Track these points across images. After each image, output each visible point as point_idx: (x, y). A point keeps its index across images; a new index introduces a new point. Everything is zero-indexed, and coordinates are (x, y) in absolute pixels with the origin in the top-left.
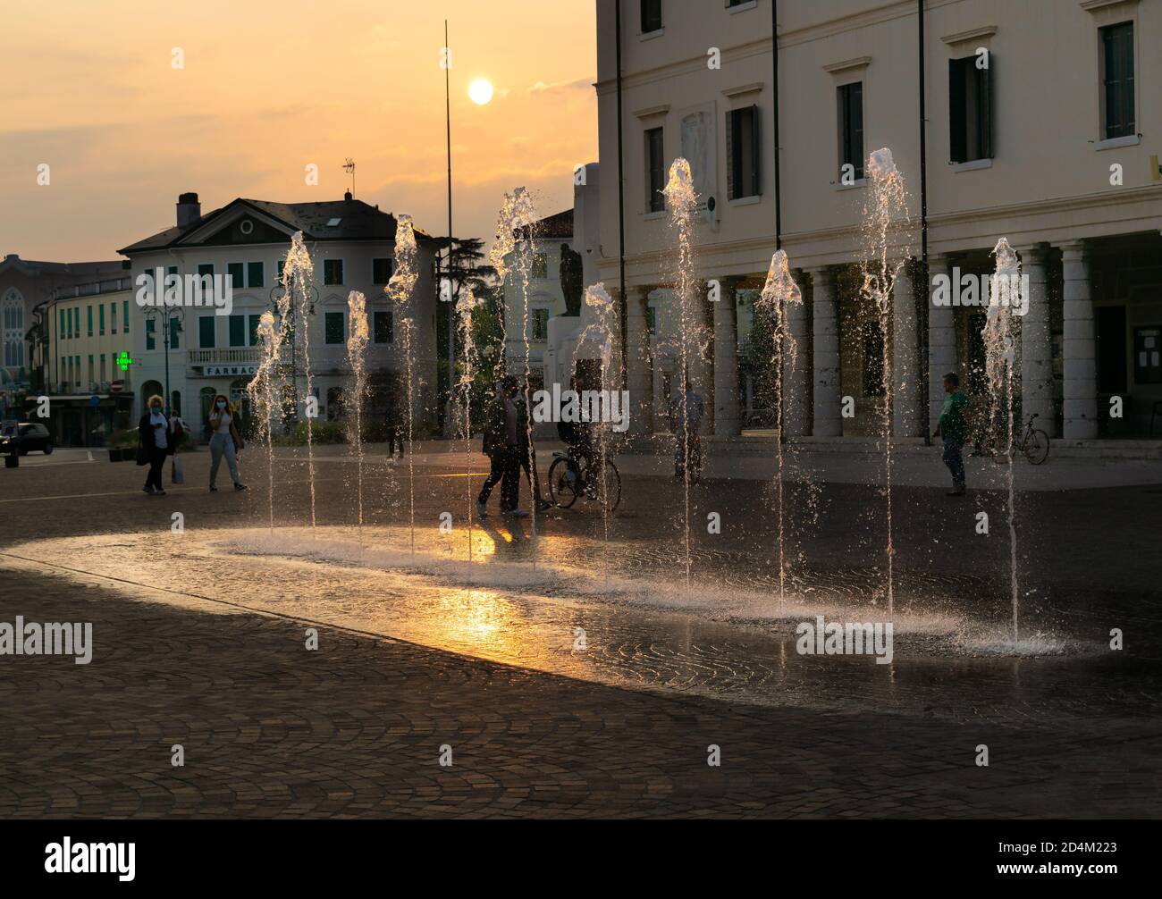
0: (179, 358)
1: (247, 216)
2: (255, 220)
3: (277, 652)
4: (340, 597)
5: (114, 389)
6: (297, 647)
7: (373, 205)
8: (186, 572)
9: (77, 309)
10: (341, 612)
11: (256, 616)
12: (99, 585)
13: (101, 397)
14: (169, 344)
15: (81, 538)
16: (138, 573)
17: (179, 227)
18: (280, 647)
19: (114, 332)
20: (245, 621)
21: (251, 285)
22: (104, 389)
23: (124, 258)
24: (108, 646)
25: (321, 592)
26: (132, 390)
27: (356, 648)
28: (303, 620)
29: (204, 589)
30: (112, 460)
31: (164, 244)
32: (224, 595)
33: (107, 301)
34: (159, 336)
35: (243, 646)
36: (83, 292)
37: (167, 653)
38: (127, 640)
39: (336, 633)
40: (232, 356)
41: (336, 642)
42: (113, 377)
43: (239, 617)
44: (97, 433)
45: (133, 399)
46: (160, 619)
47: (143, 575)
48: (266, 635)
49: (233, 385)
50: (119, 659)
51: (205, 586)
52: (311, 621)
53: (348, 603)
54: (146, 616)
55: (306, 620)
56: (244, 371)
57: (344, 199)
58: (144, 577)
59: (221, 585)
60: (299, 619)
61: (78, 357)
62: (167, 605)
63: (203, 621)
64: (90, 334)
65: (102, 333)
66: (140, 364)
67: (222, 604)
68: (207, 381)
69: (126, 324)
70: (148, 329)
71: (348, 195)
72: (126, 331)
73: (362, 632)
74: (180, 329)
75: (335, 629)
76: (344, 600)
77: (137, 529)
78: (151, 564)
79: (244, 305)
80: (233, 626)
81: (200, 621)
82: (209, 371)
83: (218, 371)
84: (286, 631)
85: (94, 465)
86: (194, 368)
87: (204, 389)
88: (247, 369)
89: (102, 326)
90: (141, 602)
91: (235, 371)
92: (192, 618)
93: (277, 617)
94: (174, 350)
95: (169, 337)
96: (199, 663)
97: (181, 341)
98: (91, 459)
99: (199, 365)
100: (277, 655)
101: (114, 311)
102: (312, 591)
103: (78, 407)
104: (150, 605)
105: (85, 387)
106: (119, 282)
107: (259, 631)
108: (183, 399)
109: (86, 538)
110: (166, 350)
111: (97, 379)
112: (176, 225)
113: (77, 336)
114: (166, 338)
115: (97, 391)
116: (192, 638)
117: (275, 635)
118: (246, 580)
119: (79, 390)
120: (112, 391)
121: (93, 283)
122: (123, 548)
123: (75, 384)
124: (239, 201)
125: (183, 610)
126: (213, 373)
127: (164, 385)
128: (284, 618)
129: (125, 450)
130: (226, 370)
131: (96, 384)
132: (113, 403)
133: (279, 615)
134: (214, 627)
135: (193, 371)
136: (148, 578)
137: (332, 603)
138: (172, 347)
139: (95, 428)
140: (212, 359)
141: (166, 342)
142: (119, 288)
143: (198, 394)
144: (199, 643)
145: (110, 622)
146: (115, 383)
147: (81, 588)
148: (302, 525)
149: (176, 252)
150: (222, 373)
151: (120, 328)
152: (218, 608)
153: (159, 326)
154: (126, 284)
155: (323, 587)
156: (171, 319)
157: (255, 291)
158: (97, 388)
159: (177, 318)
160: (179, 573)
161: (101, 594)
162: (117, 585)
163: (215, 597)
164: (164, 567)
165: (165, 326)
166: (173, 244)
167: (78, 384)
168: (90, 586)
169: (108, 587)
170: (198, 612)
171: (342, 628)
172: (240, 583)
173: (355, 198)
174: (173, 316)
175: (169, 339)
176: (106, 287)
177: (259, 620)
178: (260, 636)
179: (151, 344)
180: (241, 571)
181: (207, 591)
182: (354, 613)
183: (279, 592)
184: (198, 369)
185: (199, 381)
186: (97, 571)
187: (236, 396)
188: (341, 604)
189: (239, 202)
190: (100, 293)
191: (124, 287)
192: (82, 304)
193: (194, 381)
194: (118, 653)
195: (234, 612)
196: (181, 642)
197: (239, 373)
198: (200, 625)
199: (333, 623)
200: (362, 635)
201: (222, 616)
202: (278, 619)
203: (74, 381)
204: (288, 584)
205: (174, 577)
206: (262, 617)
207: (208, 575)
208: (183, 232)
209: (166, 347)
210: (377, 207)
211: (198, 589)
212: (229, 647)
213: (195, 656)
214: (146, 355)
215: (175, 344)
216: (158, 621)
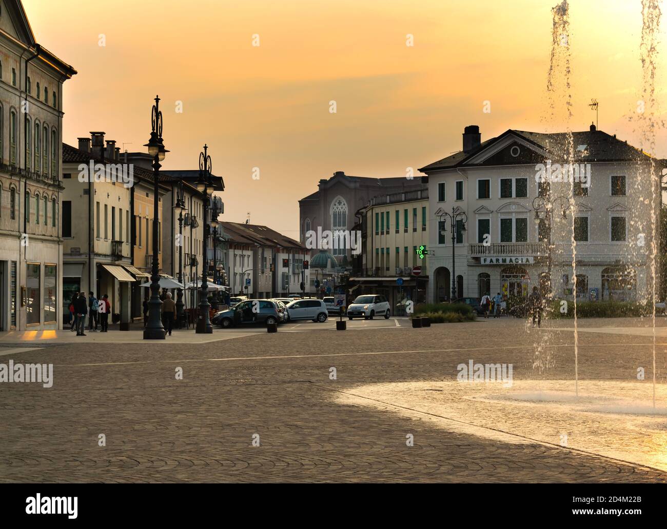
0: (463, 250)
1: (515, 143)
2: (521, 146)
3: (561, 473)
4: (602, 434)
5: (414, 273)
6: (575, 470)
7: (612, 134)
8: (483, 411)
9: (388, 213)
10: (604, 446)
11: (540, 446)
12: (420, 419)
13: (404, 279)
14: (455, 240)
15: (402, 383)
16: (448, 411)
17: (464, 151)
18: (562, 470)
19: (415, 230)
20: (533, 449)
21: (518, 195)
22: (407, 272)
23: (423, 174)
24: (435, 463)
25: (587, 430)
26: (427, 274)
27: (619, 472)
28: (576, 450)
29: (498, 424)
30: (414, 326)
31: (453, 164)
32: (514, 429)
33: (410, 207)
34: (448, 234)
35: (534, 467)
36: (393, 199)
37: (479, 470)
38: (447, 459)
39: (603, 461)
40: (502, 250)
41: (603, 467)
42: (414, 265)
43: (528, 446)
44: (401, 305)
45: (428, 281)
46: (469, 445)
47: (451, 412)
48: (550, 460)
49: (503, 271)
50: (444, 473)
51: (499, 422)
52: (583, 451)
53: (609, 439)
54: (459, 443)
55: (578, 450)
56: (511, 260)
57: (589, 130)
58: (453, 414)
59: (510, 422)
60: (573, 449)
61: (388, 249)
62: (473, 435)
63: (502, 448)
64: (397, 232)
65: (406, 231)
66: (434, 255)
67: (515, 436)
68: (484, 268)
69: (424, 224)
70: (440, 229)
71: (593, 127)
72: (424, 229)
73: (623, 461)
74: (464, 229)
75: (601, 458)
76: (606, 436)
77: (442, 378)
78: (455, 404)
79: (512, 210)
80: (525, 453)
81: (498, 448)
82: (485, 260)
83: (491, 261)
84: (564, 458)
85: (401, 330)
86: (474, 258)
87: (480, 274)
88: (513, 259)
89: (406, 226)
90: (454, 432)
91: (504, 261)
92: (493, 446)
93: (556, 447)
94: (459, 245)
95: (455, 234)
96: (504, 479)
97: (464, 237)
98: (398, 325)
99: (478, 255)
100: (560, 475)
101: (415, 215)
102: (580, 430)
103: (387, 287)
104: (460, 435)
105: (393, 271)
106: (419, 193)
107: (544, 457)
108: (465, 282)
109: (406, 384)
110: (454, 244)
111: (402, 265)
112: (462, 150)
113: (388, 233)
114: (454, 235)
115: (401, 274)
116: (494, 460)
117: (557, 460)
118: (529, 418)
119: (388, 273)
120: (412, 274)
121: (399, 193)
122: (434, 392)
123: (385, 269)
124: (510, 131)
125: (485, 440)
126: (488, 262)
127: (451, 270)
128: (561, 448)
129: (423, 319)
130: (497, 260)
131: (400, 269)
132: (414, 284)
133: (557, 446)
134: (510, 453)
135: (473, 260)
136: (455, 414)
137: (596, 439)
138: (457, 242)
139: (399, 302)
140: (487, 252)
141: (453, 239)
142: (419, 197)
143: (476, 278)
144: (502, 464)
145: (433, 446)
146: (415, 269)
147: (408, 420)
148: (565, 379)
149: (463, 170)
150: (495, 263)
151: (419, 228)
152: (512, 438)
153: (448, 226)
154: (424, 195)
155: (588, 426)
156: (457, 221)
157: (521, 201)
158: (402, 272)
159: (462, 220)
160: (478, 412)
161: (424, 425)
162: (434, 419)
163: (508, 431)
164: (466, 407)
165: (453, 226)
166: (460, 164)
167: (388, 269)
168: (414, 419)
169: (427, 420)
170: (496, 441)
171: (607, 458)
172: (525, 421)
173: (598, 129)
174: (459, 218)
175: (455, 236)
176: (410, 196)
177: (543, 449)
178: (545, 460)
179: (442, 240)
180: (524, 412)
181: (500, 426)
182: (614, 446)
183: (555, 428)
184: (477, 259)
185: (477, 268)
186: (417, 408)
187: (505, 280)
188: (604, 440)
189: (510, 133)
190: (405, 201)
191: (423, 196)
192: (392, 210)
193: (474, 268)
194: (443, 469)
195: (524, 442)
196: (488, 463)
197: (508, 262)
198: (500, 451)
199: (600, 453)
200: (623, 463)
201: (515, 445)
202: (558, 449)
203: (385, 267)
204: (561, 423)
205: (475, 415)
206: (545, 447)
207: (499, 413)
208: (468, 155)
209: (454, 242)
210: (615, 136)
211: (494, 424)
212: (523, 468)
213: (500, 473)
214: (438, 247)
215: (460, 240)
216: (469, 447)
